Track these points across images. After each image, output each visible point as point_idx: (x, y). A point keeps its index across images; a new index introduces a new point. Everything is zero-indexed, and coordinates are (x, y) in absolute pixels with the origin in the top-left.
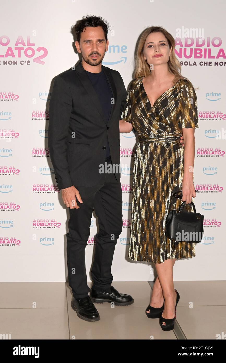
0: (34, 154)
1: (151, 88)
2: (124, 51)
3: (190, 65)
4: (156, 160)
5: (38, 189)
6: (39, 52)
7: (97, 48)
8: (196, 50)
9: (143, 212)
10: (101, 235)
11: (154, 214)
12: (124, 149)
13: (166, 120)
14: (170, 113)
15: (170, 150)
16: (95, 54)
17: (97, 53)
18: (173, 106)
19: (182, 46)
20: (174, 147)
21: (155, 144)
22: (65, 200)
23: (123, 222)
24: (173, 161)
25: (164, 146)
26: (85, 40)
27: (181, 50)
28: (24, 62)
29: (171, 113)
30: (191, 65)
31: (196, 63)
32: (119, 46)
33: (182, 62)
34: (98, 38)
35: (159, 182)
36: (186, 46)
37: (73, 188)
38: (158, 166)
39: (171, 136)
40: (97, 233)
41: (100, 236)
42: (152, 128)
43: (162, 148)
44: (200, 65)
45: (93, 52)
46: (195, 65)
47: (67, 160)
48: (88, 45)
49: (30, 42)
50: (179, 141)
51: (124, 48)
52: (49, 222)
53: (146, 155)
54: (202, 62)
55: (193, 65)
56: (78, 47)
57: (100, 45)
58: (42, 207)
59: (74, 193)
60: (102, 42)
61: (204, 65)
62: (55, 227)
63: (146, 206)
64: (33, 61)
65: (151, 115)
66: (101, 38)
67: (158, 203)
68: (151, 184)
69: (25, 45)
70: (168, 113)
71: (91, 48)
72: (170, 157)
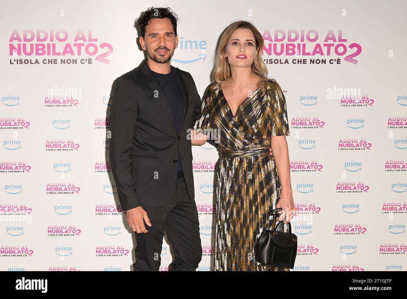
0: (97, 169)
1: (232, 93)
2: (202, 46)
3: (281, 63)
4: (242, 177)
5: (101, 210)
6: (103, 48)
7: (165, 43)
8: (288, 45)
9: (229, 238)
10: (177, 264)
11: (240, 239)
12: (204, 163)
13: (253, 129)
14: (256, 120)
15: (258, 165)
16: (163, 49)
17: (165, 48)
18: (259, 112)
19: (271, 40)
20: (262, 160)
21: (241, 159)
22: (131, 223)
23: (203, 248)
24: (263, 176)
25: (250, 160)
26: (151, 33)
27: (270, 45)
28: (85, 60)
29: (258, 121)
30: (283, 63)
31: (288, 61)
32: (196, 41)
33: (272, 60)
34: (165, 31)
35: (246, 203)
36: (275, 41)
37: (140, 208)
38: (244, 184)
39: (259, 147)
40: (172, 262)
41: (176, 266)
42: (236, 140)
43: (250, 162)
44: (293, 64)
45: (160, 46)
46: (286, 64)
47: (133, 177)
48: (154, 39)
49: (91, 37)
50: (269, 153)
51: (203, 43)
52: (115, 249)
53: (230, 172)
54: (296, 60)
55: (285, 63)
56: (143, 44)
57: (169, 38)
58: (107, 232)
59: (142, 215)
60: (171, 36)
61: (298, 63)
62: (122, 255)
63: (231, 231)
64: (96, 59)
65: (234, 125)
66: (169, 31)
67: (245, 227)
68: (237, 205)
69: (86, 41)
70: (253, 120)
71: (158, 43)
72: (258, 173)
